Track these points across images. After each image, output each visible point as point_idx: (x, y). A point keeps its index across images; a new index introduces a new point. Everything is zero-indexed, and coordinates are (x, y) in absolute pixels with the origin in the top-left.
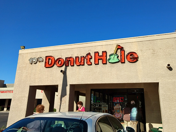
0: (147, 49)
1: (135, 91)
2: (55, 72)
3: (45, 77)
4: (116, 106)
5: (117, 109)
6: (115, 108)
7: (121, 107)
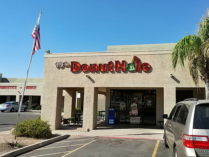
0: (157, 61)
1: (149, 92)
2: (80, 76)
3: (72, 80)
4: (132, 104)
5: (134, 106)
6: (131, 106)
7: (136, 105)
